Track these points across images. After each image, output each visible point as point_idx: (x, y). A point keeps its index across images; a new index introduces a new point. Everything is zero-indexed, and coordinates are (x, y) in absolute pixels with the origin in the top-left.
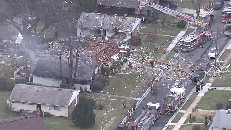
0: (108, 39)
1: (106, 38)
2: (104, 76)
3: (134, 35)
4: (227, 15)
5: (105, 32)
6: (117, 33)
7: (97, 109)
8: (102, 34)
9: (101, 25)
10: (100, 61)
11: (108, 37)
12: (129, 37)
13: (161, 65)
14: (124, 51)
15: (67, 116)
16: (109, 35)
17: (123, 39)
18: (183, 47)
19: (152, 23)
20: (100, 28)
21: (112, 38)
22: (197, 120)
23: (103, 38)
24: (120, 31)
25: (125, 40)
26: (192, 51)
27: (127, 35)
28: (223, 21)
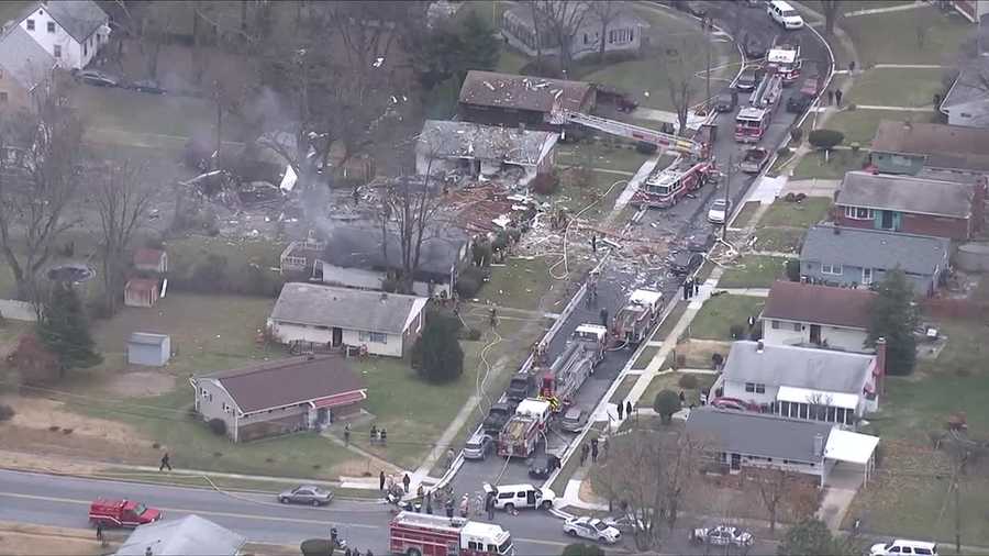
0: (484, 180)
1: (481, 178)
2: (479, 264)
3: (543, 171)
4: (746, 126)
5: (478, 163)
6: (505, 167)
7: (467, 339)
8: (473, 168)
9: (471, 149)
10: (471, 230)
11: (485, 176)
12: (533, 175)
13: (606, 239)
14: (521, 208)
15: (400, 355)
16: (487, 170)
17: (518, 181)
18: (652, 197)
19: (583, 143)
20: (466, 155)
21: (494, 177)
22: (687, 364)
23: (475, 178)
24: (512, 162)
25: (523, 182)
26: (672, 205)
27: (527, 170)
28: (739, 139)
